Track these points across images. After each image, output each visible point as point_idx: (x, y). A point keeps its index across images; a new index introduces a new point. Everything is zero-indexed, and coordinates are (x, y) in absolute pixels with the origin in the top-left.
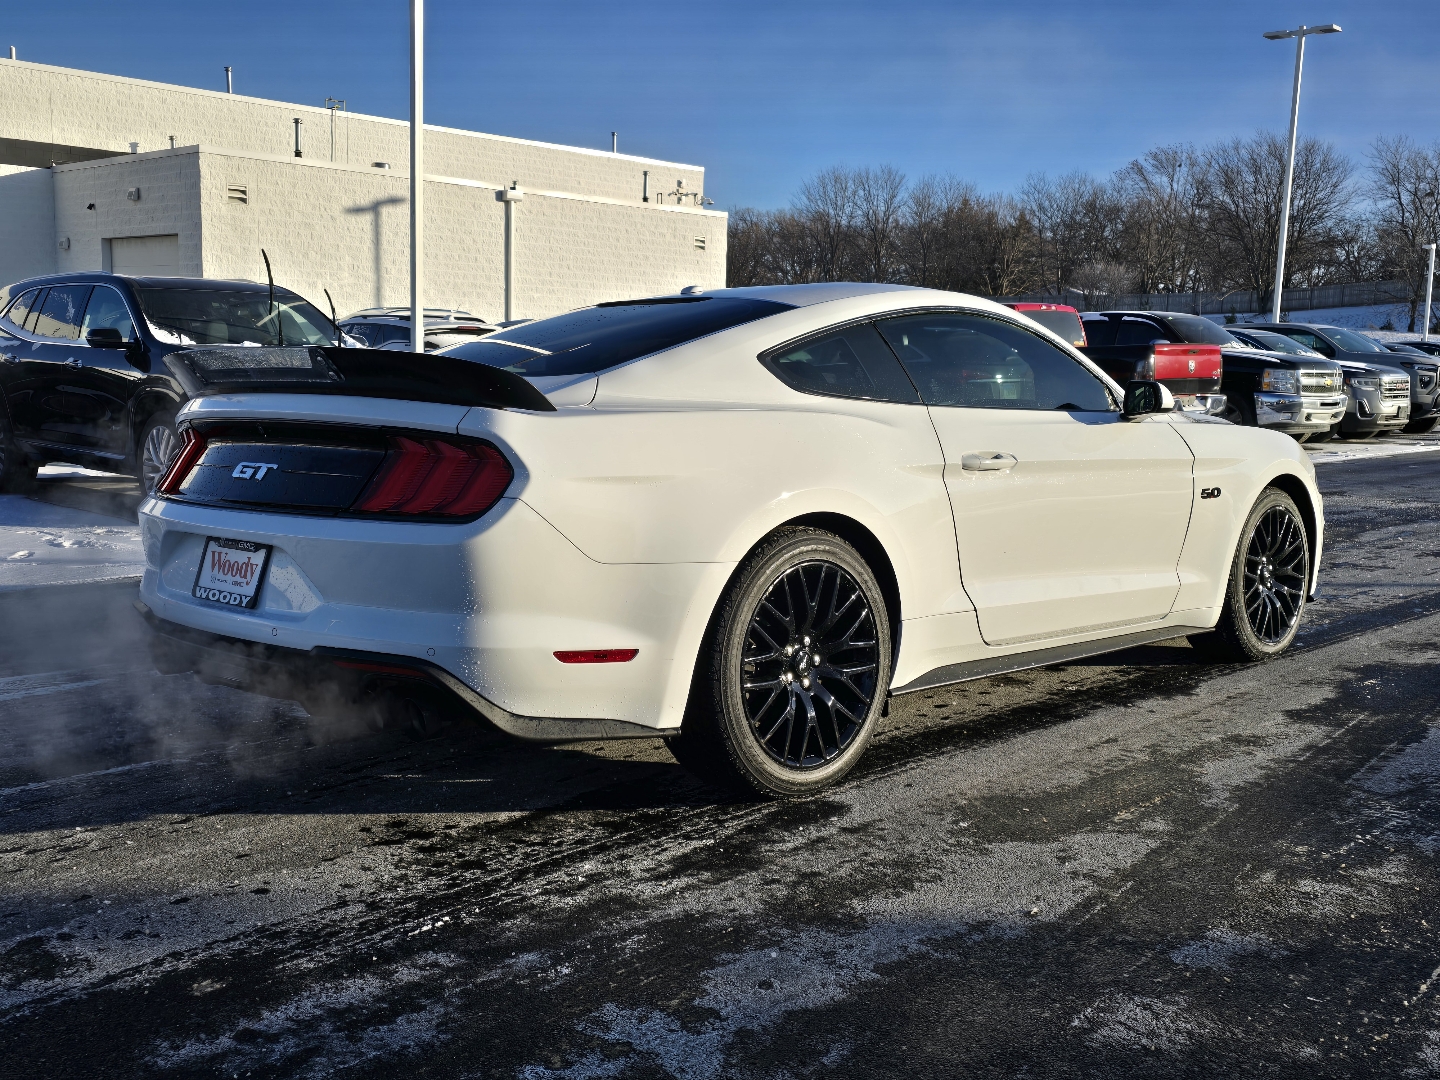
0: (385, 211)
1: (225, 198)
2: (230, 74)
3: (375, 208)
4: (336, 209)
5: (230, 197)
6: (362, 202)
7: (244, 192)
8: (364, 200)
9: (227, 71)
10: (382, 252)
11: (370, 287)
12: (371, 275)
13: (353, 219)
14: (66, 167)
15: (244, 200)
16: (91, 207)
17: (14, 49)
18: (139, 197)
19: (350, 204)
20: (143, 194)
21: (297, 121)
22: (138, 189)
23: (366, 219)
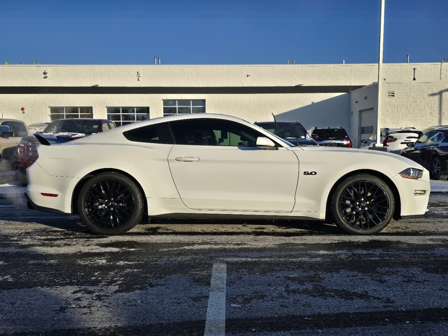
0: (444, 94)
1: (387, 95)
2: (408, 57)
3: (440, 93)
4: (426, 95)
5: (388, 95)
6: (435, 92)
7: (393, 93)
8: (436, 91)
9: (408, 56)
10: (442, 107)
11: (437, 119)
12: (438, 116)
13: (431, 98)
14: (353, 92)
15: (393, 96)
16: (356, 102)
17: (344, 61)
18: (366, 98)
19: (431, 93)
20: (368, 97)
21: (414, 69)
22: (366, 96)
23: (437, 98)
